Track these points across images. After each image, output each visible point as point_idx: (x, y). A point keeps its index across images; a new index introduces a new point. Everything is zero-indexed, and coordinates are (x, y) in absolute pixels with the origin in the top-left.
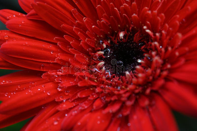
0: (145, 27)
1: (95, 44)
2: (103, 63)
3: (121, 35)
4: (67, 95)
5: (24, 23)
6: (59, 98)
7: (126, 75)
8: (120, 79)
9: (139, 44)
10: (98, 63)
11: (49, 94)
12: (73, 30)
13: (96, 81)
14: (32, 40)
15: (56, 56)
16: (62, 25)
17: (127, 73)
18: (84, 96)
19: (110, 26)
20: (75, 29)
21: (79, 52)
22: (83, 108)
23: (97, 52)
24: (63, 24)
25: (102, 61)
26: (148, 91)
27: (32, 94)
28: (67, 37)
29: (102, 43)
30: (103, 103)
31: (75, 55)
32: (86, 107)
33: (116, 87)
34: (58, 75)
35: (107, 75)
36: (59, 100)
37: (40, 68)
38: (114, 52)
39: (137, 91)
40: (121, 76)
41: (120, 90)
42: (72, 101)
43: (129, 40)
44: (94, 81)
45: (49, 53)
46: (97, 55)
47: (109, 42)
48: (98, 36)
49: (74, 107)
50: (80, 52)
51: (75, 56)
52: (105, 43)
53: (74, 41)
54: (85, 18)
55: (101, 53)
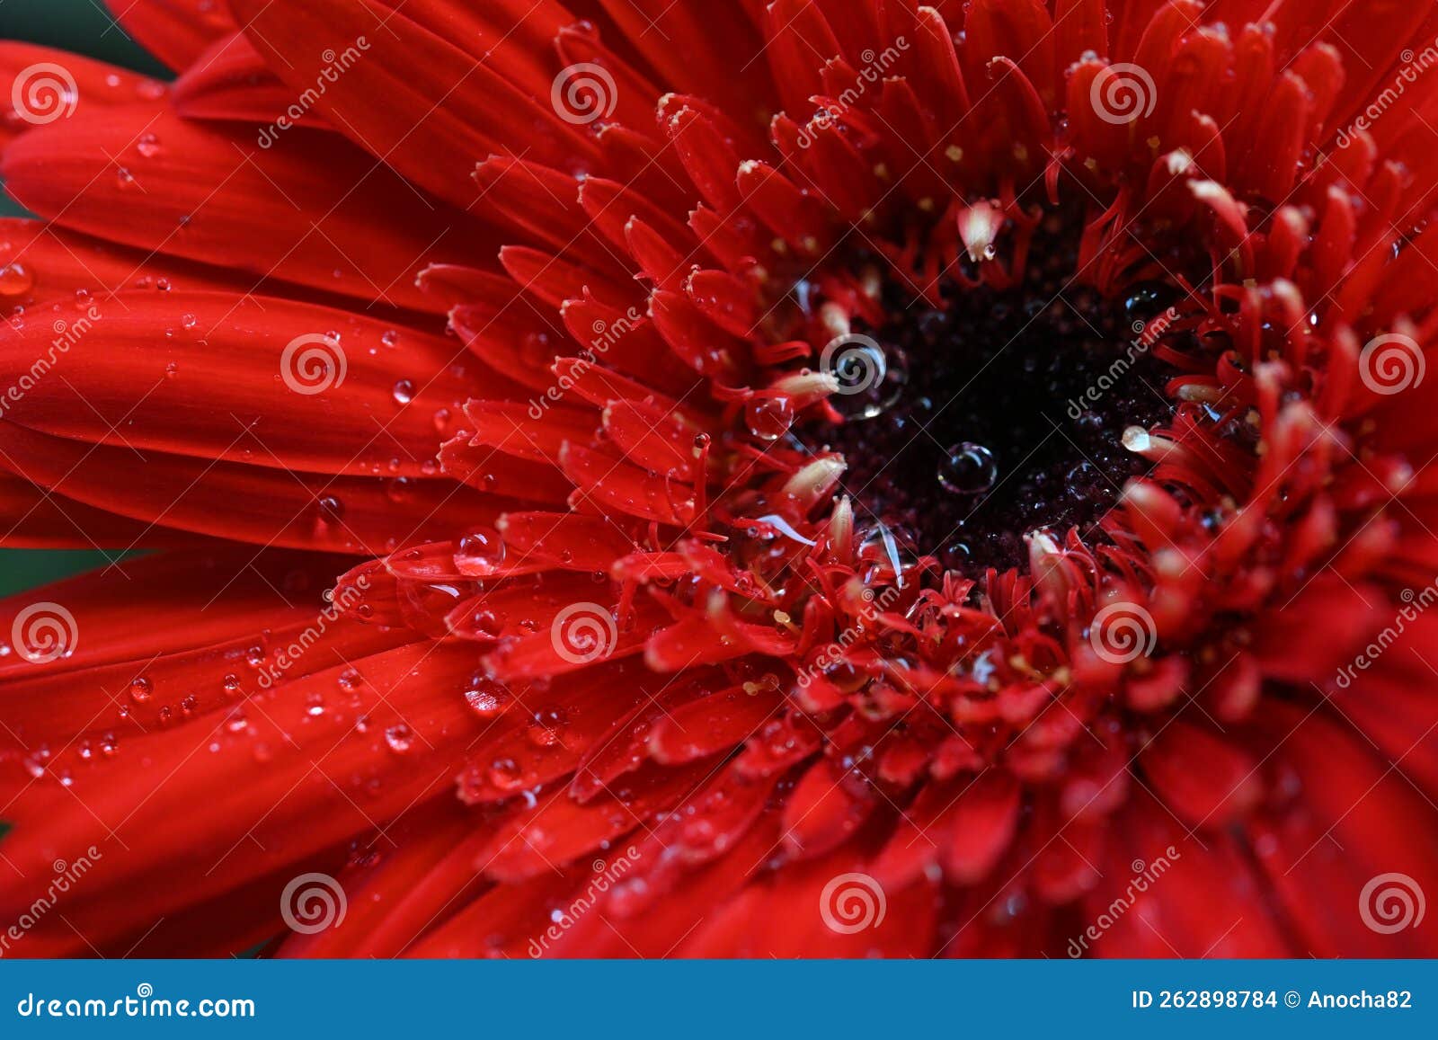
0: (1179, 161)
1: (757, 312)
2: (829, 467)
3: (979, 228)
4: (547, 750)
5: (156, 157)
6: (487, 779)
7: (1037, 562)
8: (985, 601)
9: (1129, 304)
10: (796, 471)
11: (397, 745)
12: (580, 200)
13: (782, 617)
14: (232, 294)
15: (440, 425)
16: (479, 164)
17: (1042, 543)
18: (695, 751)
19: (873, 155)
20: (591, 190)
21: (630, 381)
22: (699, 855)
23: (779, 378)
24: (491, 157)
25: (827, 448)
26: (1243, 694)
27: (262, 754)
28: (528, 257)
29: (817, 301)
30: (852, 798)
31: (607, 412)
32: (721, 843)
33: (954, 669)
34: (465, 584)
35: (871, 564)
36: (488, 795)
37: (306, 527)
38: (915, 371)
39: (1148, 696)
40: (989, 573)
41: (994, 686)
42: (594, 792)
43: (1036, 274)
44: (772, 622)
45: (377, 396)
46: (783, 401)
47: (871, 289)
48: (779, 245)
49: (619, 844)
50: (637, 380)
51: (606, 422)
52: (844, 305)
53: (585, 289)
54: (671, 95)
55: (816, 384)
